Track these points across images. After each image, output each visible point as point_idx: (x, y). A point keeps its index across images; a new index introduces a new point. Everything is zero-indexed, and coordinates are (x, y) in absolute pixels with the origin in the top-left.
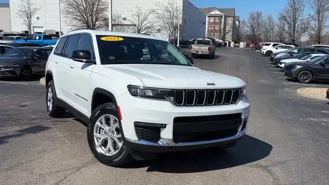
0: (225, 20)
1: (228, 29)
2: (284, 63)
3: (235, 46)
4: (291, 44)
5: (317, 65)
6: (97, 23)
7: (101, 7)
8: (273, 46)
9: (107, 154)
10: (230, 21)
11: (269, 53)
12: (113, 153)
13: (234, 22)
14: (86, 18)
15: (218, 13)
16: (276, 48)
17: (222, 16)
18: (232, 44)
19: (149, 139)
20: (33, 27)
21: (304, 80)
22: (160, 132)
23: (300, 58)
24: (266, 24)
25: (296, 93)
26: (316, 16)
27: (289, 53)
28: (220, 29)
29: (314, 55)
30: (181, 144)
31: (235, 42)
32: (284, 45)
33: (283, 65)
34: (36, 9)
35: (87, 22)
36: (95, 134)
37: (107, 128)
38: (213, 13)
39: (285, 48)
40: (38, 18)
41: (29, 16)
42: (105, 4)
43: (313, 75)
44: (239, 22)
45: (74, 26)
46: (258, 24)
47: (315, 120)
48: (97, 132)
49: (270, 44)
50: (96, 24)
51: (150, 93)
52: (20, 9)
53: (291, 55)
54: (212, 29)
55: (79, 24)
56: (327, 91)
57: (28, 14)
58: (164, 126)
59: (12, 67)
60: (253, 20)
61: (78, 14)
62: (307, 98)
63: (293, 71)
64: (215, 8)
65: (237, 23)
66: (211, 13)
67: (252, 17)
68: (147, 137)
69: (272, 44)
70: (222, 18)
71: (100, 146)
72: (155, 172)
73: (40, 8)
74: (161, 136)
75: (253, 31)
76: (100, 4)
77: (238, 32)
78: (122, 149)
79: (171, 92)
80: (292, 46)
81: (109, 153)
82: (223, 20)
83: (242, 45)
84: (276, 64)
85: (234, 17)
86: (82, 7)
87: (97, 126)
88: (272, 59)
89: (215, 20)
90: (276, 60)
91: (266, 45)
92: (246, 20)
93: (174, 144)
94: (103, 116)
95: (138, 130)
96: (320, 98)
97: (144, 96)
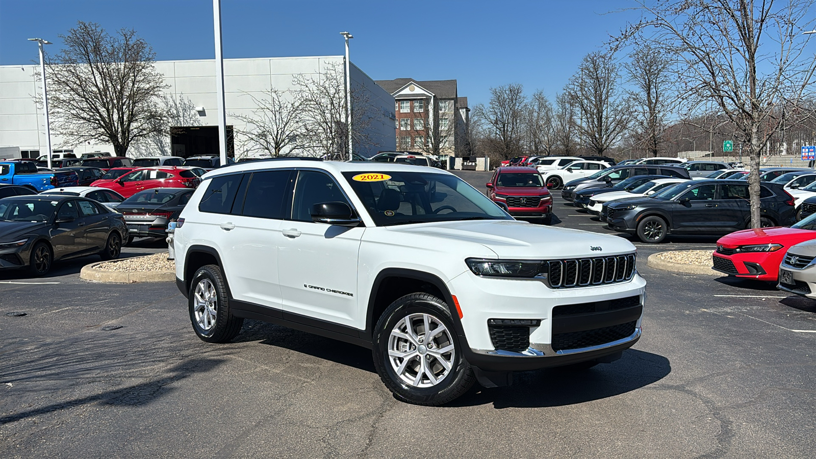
0: (436, 109)
1: (444, 127)
2: (599, 202)
3: (465, 168)
4: (599, 159)
5: (673, 203)
6: (134, 125)
7: (142, 85)
8: (560, 164)
9: (421, 386)
10: (447, 108)
11: (555, 180)
12: (433, 381)
13: (457, 110)
14: (105, 115)
15: (418, 91)
16: (569, 170)
17: (427, 100)
18: (459, 163)
19: (512, 347)
21: (652, 236)
22: (529, 335)
23: (630, 190)
24: (531, 113)
25: (646, 263)
26: (643, 95)
27: (604, 179)
28: (427, 129)
29: (659, 182)
30: (561, 353)
31: (465, 159)
32: (584, 161)
33: (598, 208)
35: (108, 126)
36: (390, 351)
37: (415, 339)
38: (406, 91)
39: (588, 168)
42: (150, 78)
43: (668, 225)
44: (468, 110)
45: (72, 134)
46: (515, 115)
47: (712, 310)
48: (393, 349)
49: (554, 161)
50: (131, 128)
51: (503, 270)
53: (608, 185)
54: (409, 128)
55: (87, 129)
56: (714, 257)
58: (537, 323)
59: (10, 246)
60: (502, 105)
61: (85, 105)
62: (674, 273)
63: (626, 218)
64: (411, 80)
65: (463, 112)
66: (402, 93)
67: (500, 101)
68: (508, 343)
69: (558, 159)
70: (428, 103)
71: (403, 373)
72: (510, 409)
74: (531, 341)
75: (504, 132)
76: (138, 78)
77: (466, 133)
78: (454, 372)
79: (544, 264)
80: (602, 162)
81: (423, 383)
82: (431, 108)
83: (481, 164)
84: (578, 205)
85: (456, 100)
86: (95, 89)
87: (395, 337)
88: (568, 195)
89: (412, 108)
90: (578, 196)
91: (545, 163)
92: (487, 107)
93: (551, 353)
94: (407, 318)
95: (494, 334)
96: (699, 272)
97: (497, 275)
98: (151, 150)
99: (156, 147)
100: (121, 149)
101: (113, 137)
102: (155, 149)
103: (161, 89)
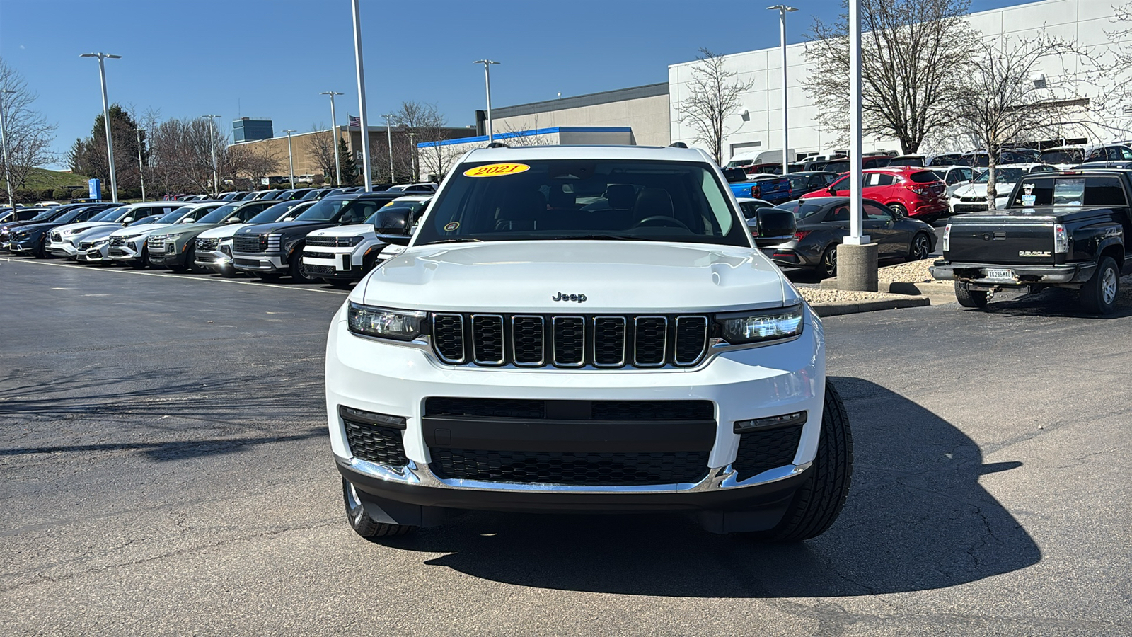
19: (378, 460)
20: (733, 146)
34: (736, 90)
40: (746, 117)
41: (717, 113)
52: (693, 95)
57: (712, 108)
58: (403, 423)
68: (369, 451)
73: (750, 85)
79: (425, 320)
93: (431, 481)
95: (351, 432)
98: (961, 145)
99: (969, 139)
100: (910, 145)
101: (900, 128)
102: (967, 142)
103: (975, 54)
